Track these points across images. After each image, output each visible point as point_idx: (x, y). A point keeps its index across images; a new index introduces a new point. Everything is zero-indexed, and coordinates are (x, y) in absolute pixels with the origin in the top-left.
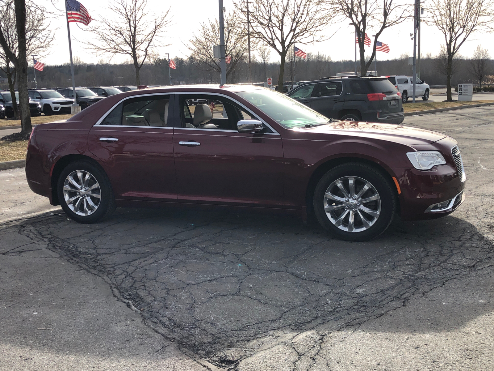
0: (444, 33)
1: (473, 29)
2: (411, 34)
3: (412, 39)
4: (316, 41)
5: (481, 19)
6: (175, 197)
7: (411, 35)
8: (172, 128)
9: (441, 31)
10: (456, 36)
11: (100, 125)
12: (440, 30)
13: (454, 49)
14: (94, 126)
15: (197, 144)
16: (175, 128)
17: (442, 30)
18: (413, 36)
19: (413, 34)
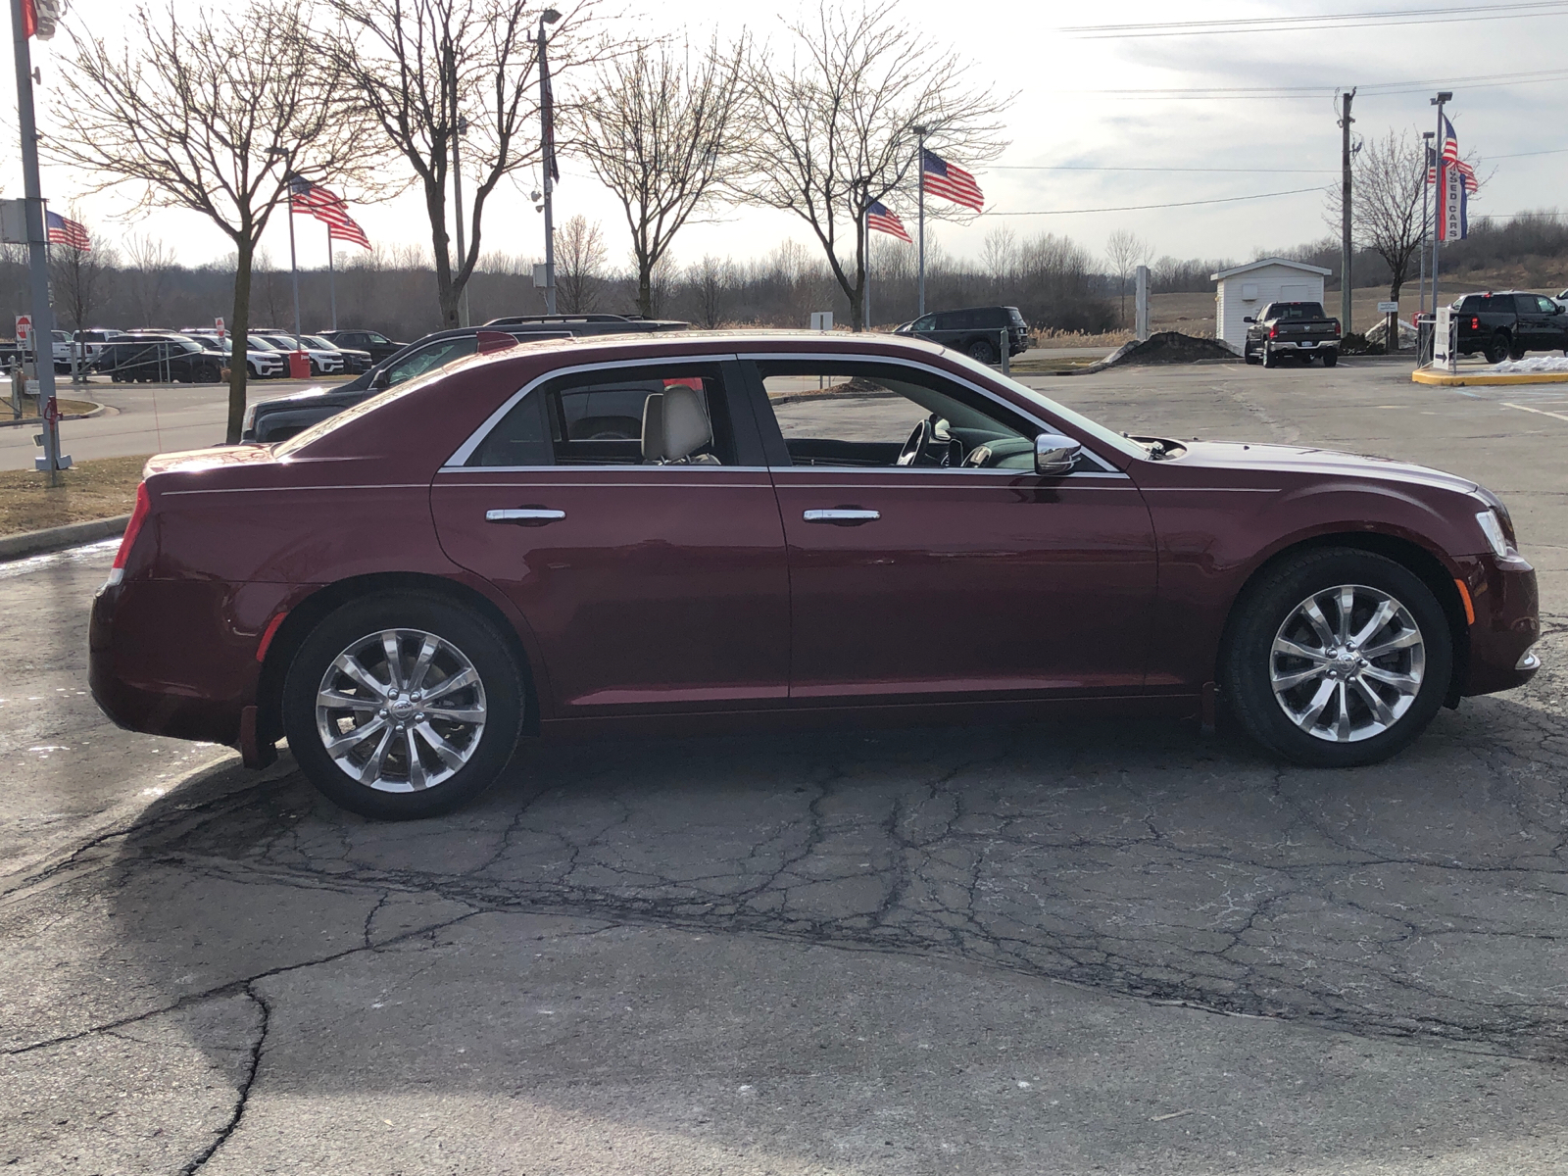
0: (620, 196)
1: (704, 190)
2: (533, 193)
3: (539, 209)
4: (354, 201)
5: (724, 162)
6: (780, 692)
7: (535, 197)
8: (764, 469)
9: (612, 189)
10: (659, 204)
11: (465, 465)
12: (608, 186)
13: (656, 244)
14: (441, 471)
15: (870, 516)
16: (773, 469)
17: (614, 188)
18: (541, 201)
19: (540, 195)
